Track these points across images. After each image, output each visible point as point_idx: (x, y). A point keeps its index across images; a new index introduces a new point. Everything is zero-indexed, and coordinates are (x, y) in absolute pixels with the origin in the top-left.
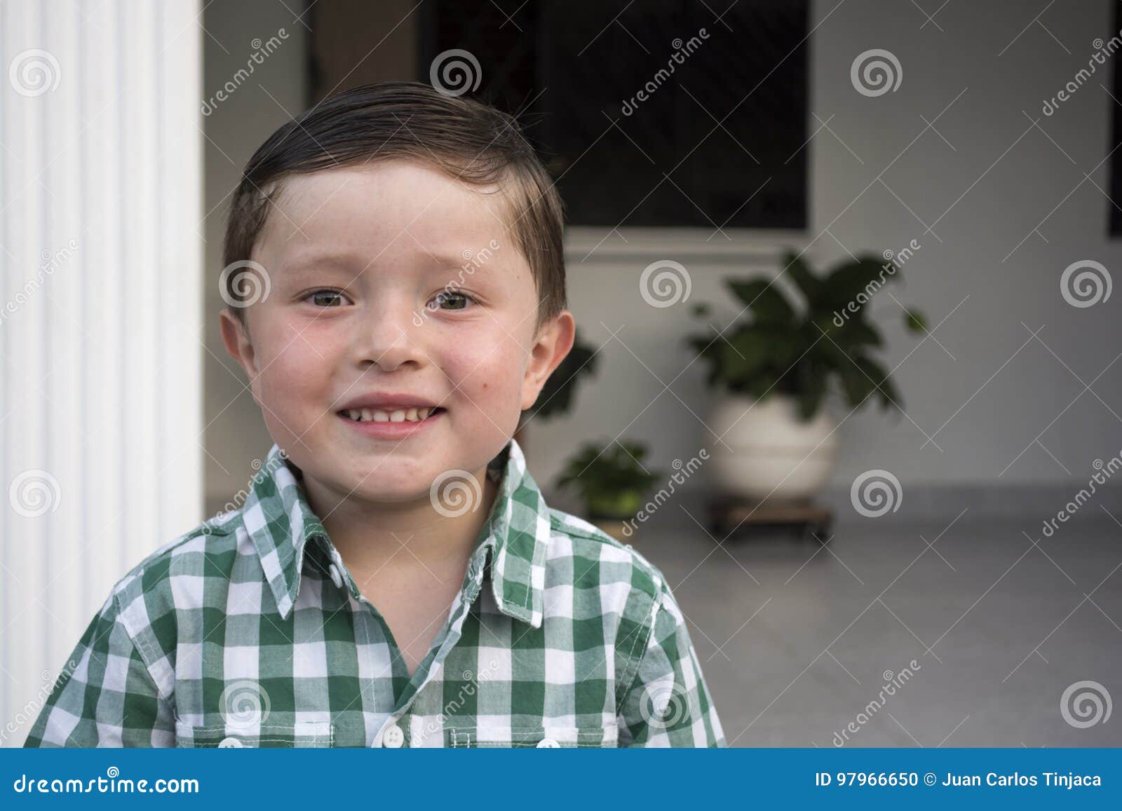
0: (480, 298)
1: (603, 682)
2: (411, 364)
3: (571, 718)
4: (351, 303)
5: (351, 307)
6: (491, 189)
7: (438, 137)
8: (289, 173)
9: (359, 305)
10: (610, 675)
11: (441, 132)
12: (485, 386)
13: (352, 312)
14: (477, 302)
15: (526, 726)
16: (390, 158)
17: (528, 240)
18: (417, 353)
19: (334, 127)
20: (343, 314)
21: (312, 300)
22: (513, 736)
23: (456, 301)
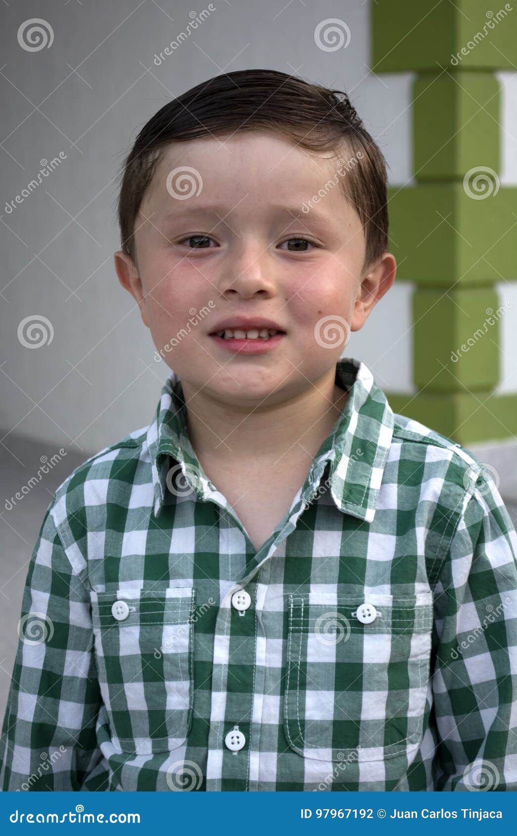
0: (320, 243)
1: (415, 558)
2: (263, 293)
3: (387, 587)
4: (218, 245)
5: (217, 249)
6: (328, 155)
7: (288, 113)
8: (171, 142)
9: (224, 246)
10: (421, 551)
11: (291, 109)
12: (320, 312)
13: (218, 253)
14: (316, 246)
15: (349, 593)
16: (251, 130)
17: (358, 196)
18: (269, 285)
19: (205, 106)
20: (211, 254)
21: (188, 243)
22: (339, 601)
23: (299, 244)
